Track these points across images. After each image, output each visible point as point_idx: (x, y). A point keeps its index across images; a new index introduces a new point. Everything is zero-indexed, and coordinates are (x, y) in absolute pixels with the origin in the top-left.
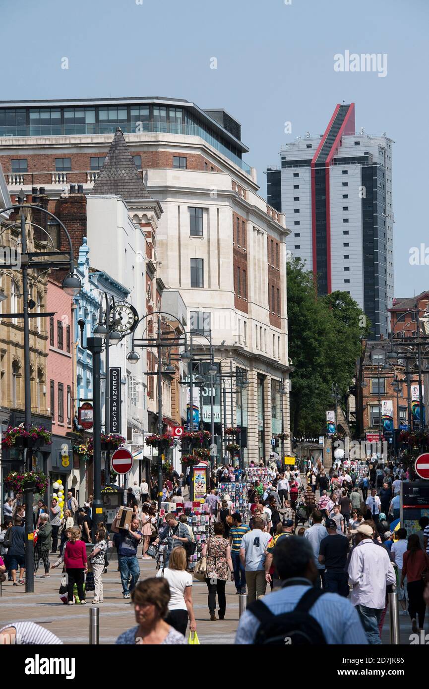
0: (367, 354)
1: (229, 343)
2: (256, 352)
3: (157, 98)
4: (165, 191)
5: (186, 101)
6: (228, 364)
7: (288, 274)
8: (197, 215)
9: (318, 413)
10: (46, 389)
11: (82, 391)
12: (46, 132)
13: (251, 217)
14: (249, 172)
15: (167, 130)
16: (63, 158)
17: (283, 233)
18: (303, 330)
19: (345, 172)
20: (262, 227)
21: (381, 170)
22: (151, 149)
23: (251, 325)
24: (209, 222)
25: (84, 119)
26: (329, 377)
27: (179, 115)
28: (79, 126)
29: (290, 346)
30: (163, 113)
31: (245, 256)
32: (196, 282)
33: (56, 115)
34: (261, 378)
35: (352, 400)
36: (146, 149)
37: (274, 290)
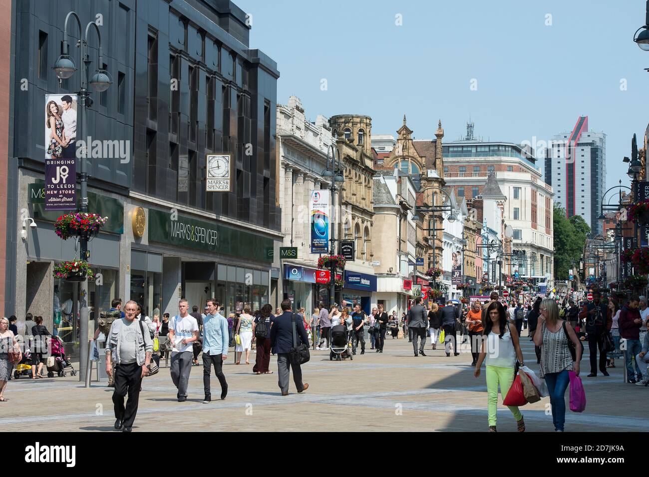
0: (588, 245)
1: (529, 242)
2: (540, 245)
3: (501, 143)
4: (504, 181)
5: (513, 144)
6: (529, 252)
7: (554, 211)
8: (516, 190)
9: (566, 270)
10: (475, 269)
11: (484, 269)
12: (456, 156)
13: (539, 190)
14: (537, 169)
15: (505, 156)
16: (462, 166)
17: (552, 195)
18: (560, 235)
19: (583, 150)
20: (543, 193)
21: (600, 149)
22: (499, 163)
23: (538, 234)
24: (521, 193)
25: (471, 151)
26: (571, 255)
27: (510, 149)
28: (469, 153)
29: (554, 241)
30: (503, 148)
31: (536, 206)
32: (516, 217)
33: (460, 149)
34: (542, 256)
35: (581, 264)
36: (496, 163)
37: (548, 219)
